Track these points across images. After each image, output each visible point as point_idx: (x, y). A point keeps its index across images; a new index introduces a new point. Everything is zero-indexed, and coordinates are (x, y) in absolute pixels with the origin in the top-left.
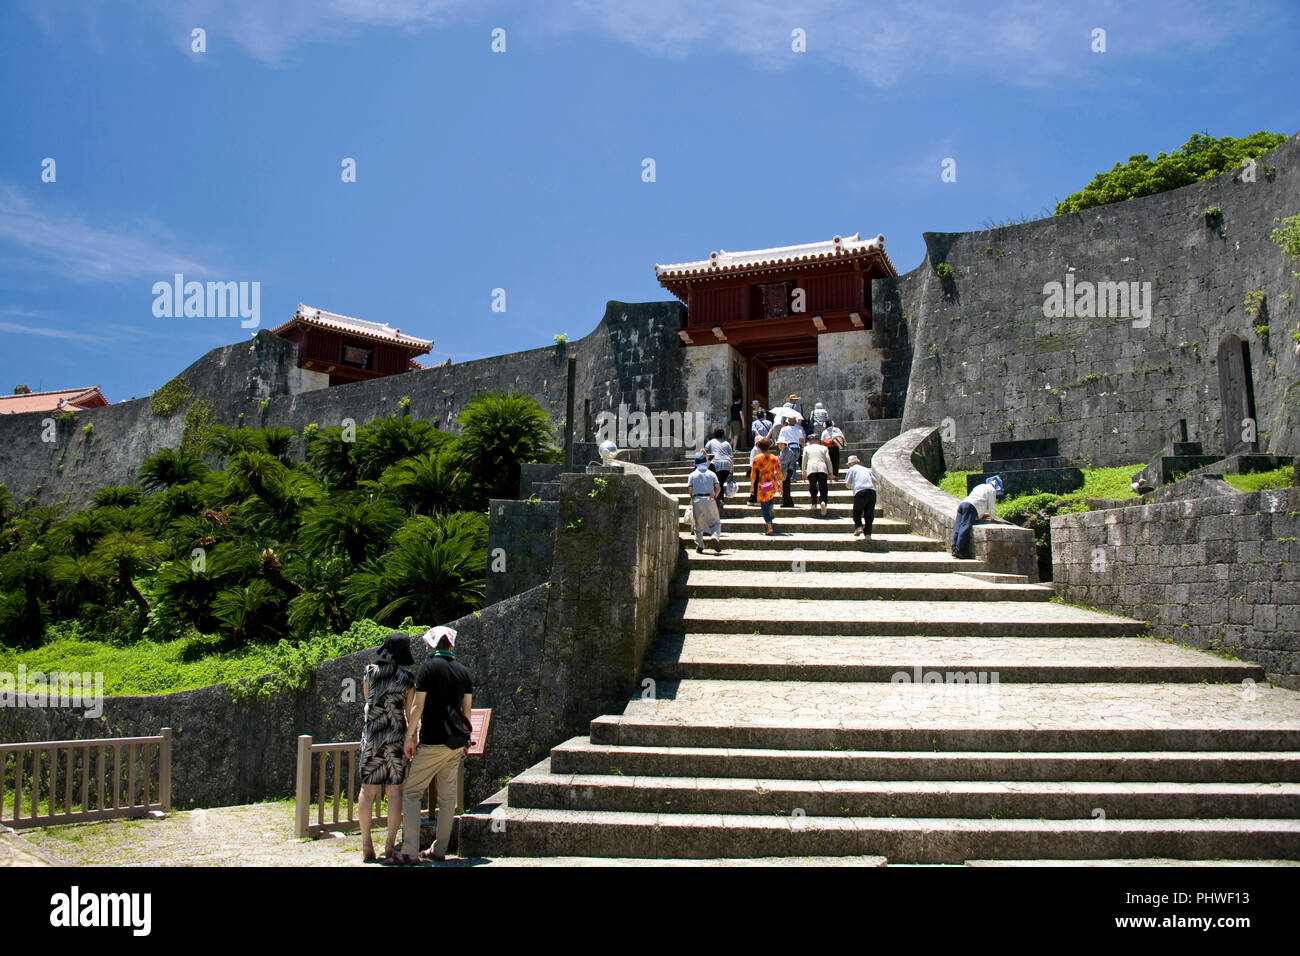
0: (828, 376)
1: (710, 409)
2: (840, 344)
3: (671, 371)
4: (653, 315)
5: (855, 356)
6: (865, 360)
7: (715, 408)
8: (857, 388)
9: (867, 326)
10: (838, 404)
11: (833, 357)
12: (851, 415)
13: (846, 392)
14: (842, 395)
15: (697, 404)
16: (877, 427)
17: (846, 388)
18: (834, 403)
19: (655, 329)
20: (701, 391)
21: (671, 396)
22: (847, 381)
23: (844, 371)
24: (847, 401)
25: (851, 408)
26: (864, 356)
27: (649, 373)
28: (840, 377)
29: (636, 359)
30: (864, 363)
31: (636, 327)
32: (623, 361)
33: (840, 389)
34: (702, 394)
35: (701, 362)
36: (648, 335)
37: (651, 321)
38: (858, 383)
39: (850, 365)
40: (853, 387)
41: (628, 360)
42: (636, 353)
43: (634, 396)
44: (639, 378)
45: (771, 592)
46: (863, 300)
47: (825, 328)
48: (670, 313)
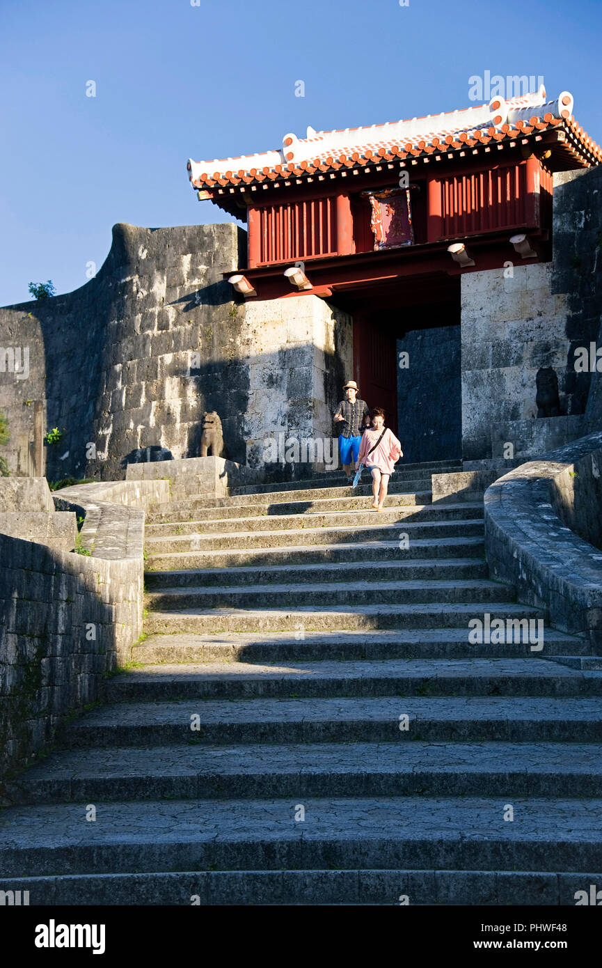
0: (477, 345)
1: (286, 408)
2: (498, 289)
3: (222, 343)
4: (191, 249)
5: (523, 309)
6: (540, 314)
7: (294, 404)
8: (526, 363)
9: (543, 256)
10: (493, 390)
11: (486, 312)
12: (515, 409)
13: (506, 371)
14: (500, 376)
15: (265, 399)
16: (545, 430)
17: (506, 365)
18: (488, 390)
19: (193, 273)
20: (271, 377)
21: (222, 387)
22: (508, 352)
23: (504, 335)
24: (509, 385)
25: (515, 397)
26: (536, 308)
27: (186, 348)
28: (497, 345)
29: (163, 326)
30: (537, 320)
31: (161, 269)
32: (142, 328)
33: (498, 366)
34: (272, 381)
35: (269, 327)
36: (182, 284)
37: (187, 259)
38: (527, 355)
39: (514, 325)
40: (519, 361)
41: (150, 327)
42: (162, 315)
43: (161, 388)
44: (168, 358)
45: (242, 688)
46: (537, 211)
47: (473, 264)
48: (217, 245)
